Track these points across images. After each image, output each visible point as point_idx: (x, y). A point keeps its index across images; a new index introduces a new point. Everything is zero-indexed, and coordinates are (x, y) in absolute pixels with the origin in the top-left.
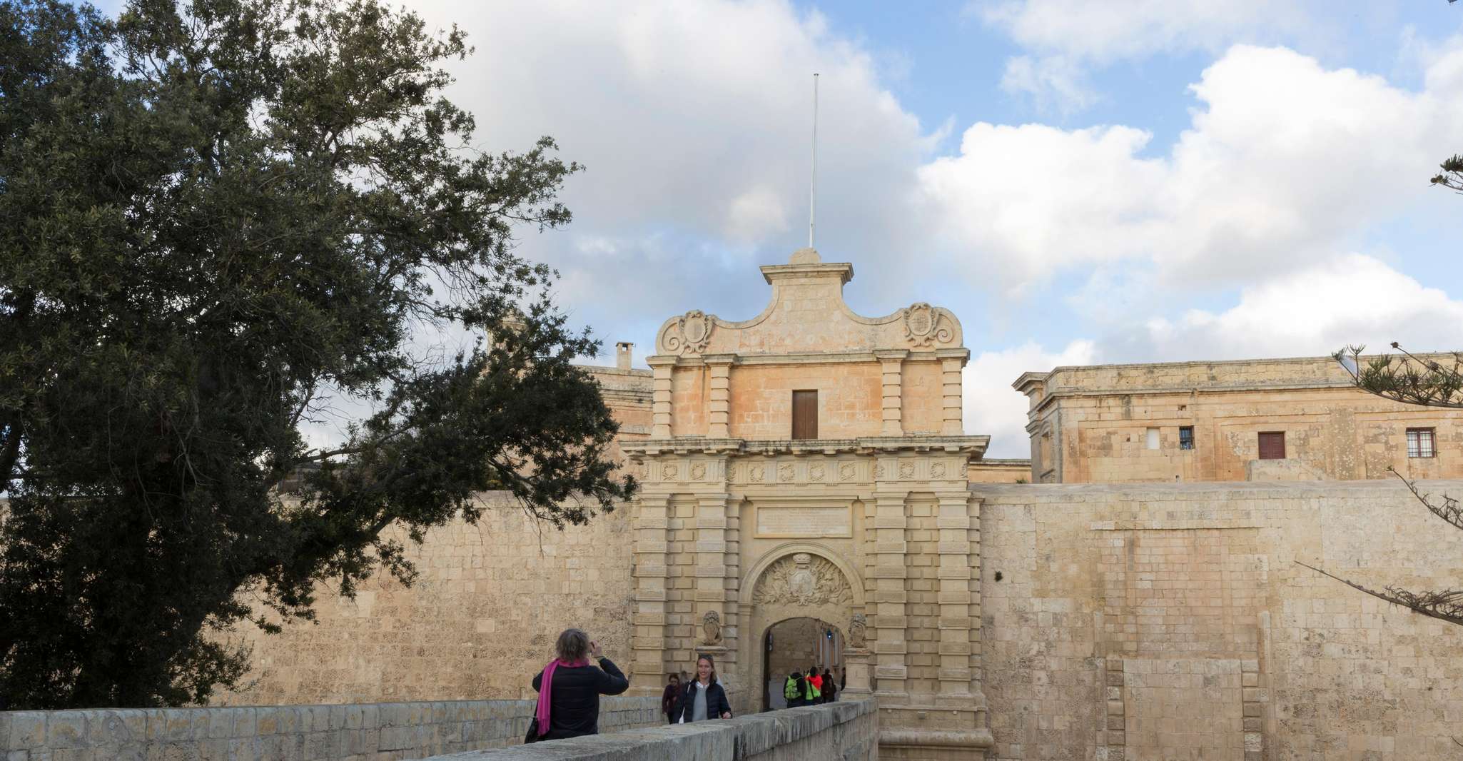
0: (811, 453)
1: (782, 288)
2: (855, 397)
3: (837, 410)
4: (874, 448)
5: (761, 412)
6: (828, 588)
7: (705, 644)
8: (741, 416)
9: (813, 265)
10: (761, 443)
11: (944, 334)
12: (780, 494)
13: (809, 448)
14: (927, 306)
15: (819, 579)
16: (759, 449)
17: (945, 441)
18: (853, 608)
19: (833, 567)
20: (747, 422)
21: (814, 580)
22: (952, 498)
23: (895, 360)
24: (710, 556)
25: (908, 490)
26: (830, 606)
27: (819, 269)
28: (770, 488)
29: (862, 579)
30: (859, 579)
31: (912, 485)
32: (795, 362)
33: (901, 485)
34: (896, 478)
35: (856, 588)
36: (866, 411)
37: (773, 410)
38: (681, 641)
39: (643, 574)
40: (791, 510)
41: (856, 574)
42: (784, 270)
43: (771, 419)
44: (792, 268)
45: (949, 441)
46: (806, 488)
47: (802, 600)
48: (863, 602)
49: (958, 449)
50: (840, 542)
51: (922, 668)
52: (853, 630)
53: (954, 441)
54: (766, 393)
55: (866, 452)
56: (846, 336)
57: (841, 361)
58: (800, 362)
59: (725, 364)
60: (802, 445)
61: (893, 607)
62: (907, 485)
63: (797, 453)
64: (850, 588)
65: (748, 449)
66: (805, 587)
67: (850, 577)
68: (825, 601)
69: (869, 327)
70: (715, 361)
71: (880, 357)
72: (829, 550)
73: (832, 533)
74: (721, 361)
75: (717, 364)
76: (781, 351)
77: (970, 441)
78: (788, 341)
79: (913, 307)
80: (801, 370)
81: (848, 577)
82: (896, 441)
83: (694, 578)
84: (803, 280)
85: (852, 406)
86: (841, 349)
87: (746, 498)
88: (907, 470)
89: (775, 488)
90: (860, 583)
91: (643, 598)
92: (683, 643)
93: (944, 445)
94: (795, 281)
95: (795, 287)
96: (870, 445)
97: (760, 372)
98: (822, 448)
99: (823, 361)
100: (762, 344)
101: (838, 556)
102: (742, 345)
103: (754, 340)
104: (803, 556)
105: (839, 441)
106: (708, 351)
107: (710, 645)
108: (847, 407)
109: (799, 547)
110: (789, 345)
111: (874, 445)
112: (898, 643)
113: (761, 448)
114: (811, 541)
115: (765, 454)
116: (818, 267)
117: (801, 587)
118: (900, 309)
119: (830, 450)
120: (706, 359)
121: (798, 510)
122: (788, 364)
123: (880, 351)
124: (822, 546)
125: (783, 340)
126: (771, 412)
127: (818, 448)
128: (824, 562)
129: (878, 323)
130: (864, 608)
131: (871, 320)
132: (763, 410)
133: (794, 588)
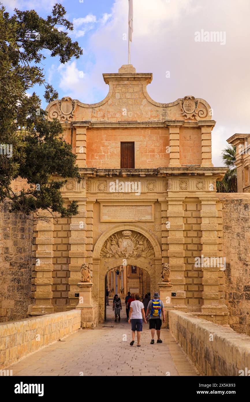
0: (133, 176)
1: (114, 86)
2: (155, 146)
3: (145, 153)
4: (167, 174)
5: (103, 154)
6: (141, 249)
7: (82, 282)
8: (93, 155)
9: (131, 74)
10: (106, 170)
11: (202, 113)
12: (115, 198)
13: (131, 173)
14: (193, 98)
15: (136, 244)
16: (105, 174)
17: (205, 170)
18: (155, 260)
19: (144, 238)
20: (96, 159)
21: (133, 245)
22: (208, 200)
23: (176, 126)
24: (77, 232)
25: (185, 196)
26: (142, 259)
27: (135, 76)
28: (110, 195)
29: (160, 244)
30: (158, 243)
31: (187, 193)
32: (122, 126)
33: (181, 193)
34: (178, 190)
35: (157, 249)
36: (161, 154)
37: (110, 153)
38: (61, 280)
39: (41, 242)
40: (121, 207)
41: (156, 241)
42: (116, 76)
43: (109, 157)
44: (120, 75)
45: (207, 170)
46: (129, 195)
47: (127, 255)
48: (160, 257)
49: (212, 174)
50: (147, 224)
51: (193, 292)
52: (164, 272)
53: (210, 170)
54: (106, 143)
55: (163, 175)
56: (149, 113)
57: (147, 126)
58: (125, 126)
59: (85, 127)
60: (128, 172)
61: (179, 259)
62: (184, 193)
63: (125, 176)
64: (153, 249)
65: (98, 174)
66: (129, 248)
67: (153, 243)
68: (139, 256)
69: (162, 109)
70: (78, 125)
71: (169, 124)
72: (142, 228)
73: (143, 219)
74: (82, 125)
75: (80, 127)
76: (114, 120)
77: (218, 170)
78: (118, 115)
79: (186, 98)
80: (126, 131)
81: (152, 243)
82: (179, 170)
83: (69, 245)
84: (126, 82)
85: (153, 151)
86: (147, 120)
87: (97, 200)
88: (184, 185)
89: (113, 195)
90: (159, 246)
91: (40, 256)
92: (63, 281)
93: (205, 172)
94: (122, 82)
95: (122, 86)
96: (165, 172)
97: (103, 132)
98: (139, 173)
99: (137, 126)
100: (104, 116)
101: (147, 231)
102: (92, 117)
103: (100, 114)
104: (127, 232)
105: (148, 169)
106: (74, 120)
107: (85, 282)
108: (150, 152)
109: (126, 227)
110: (117, 118)
111: (167, 172)
112: (181, 278)
113: (106, 173)
114: (131, 224)
115: (107, 176)
116: (134, 75)
117: (126, 248)
118: (178, 99)
119: (142, 174)
120: (74, 124)
121: (124, 207)
122: (118, 128)
123: (169, 121)
124: (138, 227)
125: (115, 114)
126: (109, 153)
127: (137, 173)
128: (139, 235)
129: (166, 106)
130: (161, 260)
131: (163, 104)
132: (104, 152)
133: (123, 249)
